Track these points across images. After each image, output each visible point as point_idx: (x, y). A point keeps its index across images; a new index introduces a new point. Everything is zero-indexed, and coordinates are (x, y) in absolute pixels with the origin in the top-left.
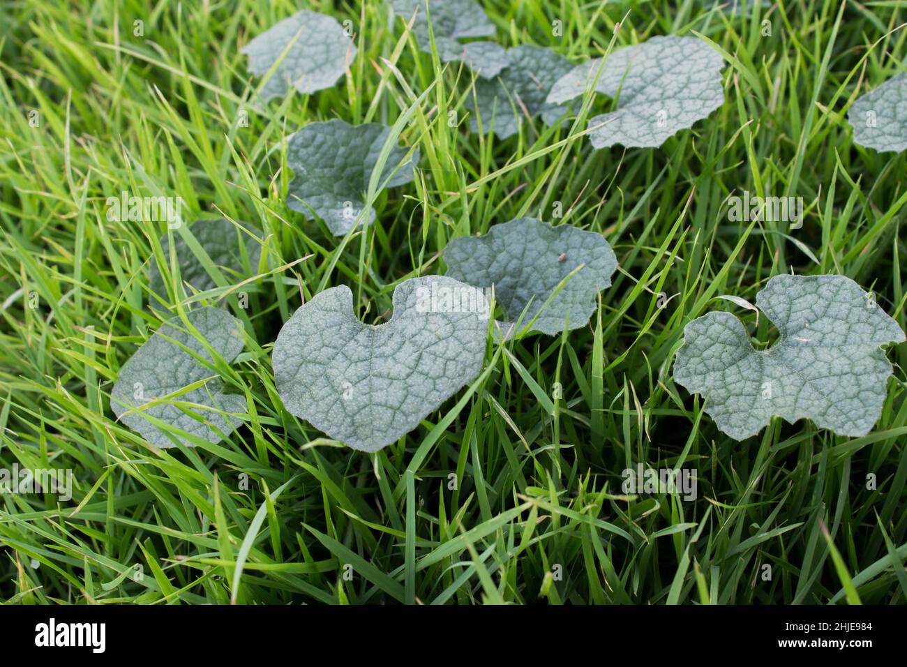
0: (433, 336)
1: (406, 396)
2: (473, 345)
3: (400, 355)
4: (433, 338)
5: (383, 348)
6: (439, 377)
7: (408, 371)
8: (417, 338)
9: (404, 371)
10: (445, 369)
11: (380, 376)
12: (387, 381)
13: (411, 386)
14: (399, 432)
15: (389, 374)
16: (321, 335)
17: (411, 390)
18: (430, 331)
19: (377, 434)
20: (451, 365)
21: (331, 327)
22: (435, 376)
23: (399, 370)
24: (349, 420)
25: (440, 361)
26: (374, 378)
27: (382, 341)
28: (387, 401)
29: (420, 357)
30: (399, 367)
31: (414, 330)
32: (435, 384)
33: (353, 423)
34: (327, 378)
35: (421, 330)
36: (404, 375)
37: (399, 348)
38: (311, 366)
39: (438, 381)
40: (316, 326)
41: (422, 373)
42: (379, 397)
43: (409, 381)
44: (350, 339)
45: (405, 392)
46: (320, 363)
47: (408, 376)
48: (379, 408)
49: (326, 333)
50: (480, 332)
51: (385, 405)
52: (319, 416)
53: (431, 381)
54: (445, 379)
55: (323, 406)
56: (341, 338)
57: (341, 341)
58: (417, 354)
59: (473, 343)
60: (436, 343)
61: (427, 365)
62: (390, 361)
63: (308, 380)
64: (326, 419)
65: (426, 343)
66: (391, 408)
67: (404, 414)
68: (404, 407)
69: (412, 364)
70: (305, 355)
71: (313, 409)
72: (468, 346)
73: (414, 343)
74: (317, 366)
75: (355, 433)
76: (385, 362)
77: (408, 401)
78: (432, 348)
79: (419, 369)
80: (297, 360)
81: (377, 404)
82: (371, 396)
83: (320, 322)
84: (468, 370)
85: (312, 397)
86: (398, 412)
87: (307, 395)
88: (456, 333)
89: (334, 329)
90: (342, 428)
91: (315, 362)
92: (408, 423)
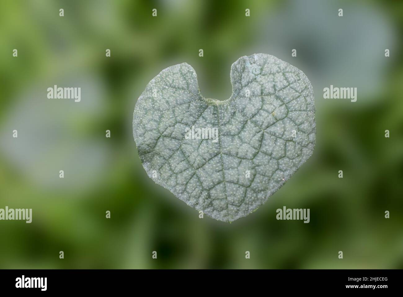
0: (271, 117)
1: (255, 175)
2: (305, 126)
3: (245, 134)
4: (270, 119)
5: (229, 127)
6: (281, 158)
7: (254, 151)
8: (257, 118)
9: (251, 152)
10: (285, 150)
11: (229, 154)
12: (237, 161)
13: (258, 166)
14: (251, 208)
15: (237, 154)
16: (174, 111)
17: (259, 169)
18: (267, 111)
19: (231, 207)
20: (290, 146)
21: (181, 104)
22: (277, 157)
23: (245, 149)
24: (205, 194)
25: (280, 142)
26: (225, 157)
27: (226, 119)
28: (238, 179)
29: (262, 138)
30: (245, 147)
31: (253, 110)
32: (278, 164)
33: (209, 196)
34: (183, 153)
35: (259, 110)
36: (250, 155)
37: (243, 127)
38: (167, 141)
39: (281, 161)
40: (167, 102)
41: (266, 153)
42: (231, 175)
43: (256, 161)
44: (199, 116)
45: (253, 171)
46: (175, 138)
47: (255, 155)
48: (233, 185)
49: (178, 111)
50: (310, 114)
51: (237, 183)
52: (179, 188)
53: (275, 161)
54: (286, 160)
55: (181, 179)
56: (191, 115)
57: (191, 118)
58: (259, 135)
59: (306, 125)
60: (274, 123)
61: (269, 145)
62: (237, 140)
63: (166, 153)
64: (185, 190)
65: (265, 124)
66: (243, 185)
67: (254, 190)
68: (254, 185)
69: (257, 145)
70: (161, 129)
71: (172, 182)
72: (302, 126)
73: (256, 123)
74: (173, 141)
75: (211, 204)
76: (232, 141)
77: (257, 180)
78: (272, 129)
79: (264, 149)
80: (155, 134)
81: (231, 182)
82: (224, 174)
83: (171, 99)
84: (305, 150)
85: (171, 169)
86: (249, 190)
87: (166, 167)
88: (290, 115)
89: (185, 106)
90: (201, 201)
91: (169, 136)
92: (258, 199)
